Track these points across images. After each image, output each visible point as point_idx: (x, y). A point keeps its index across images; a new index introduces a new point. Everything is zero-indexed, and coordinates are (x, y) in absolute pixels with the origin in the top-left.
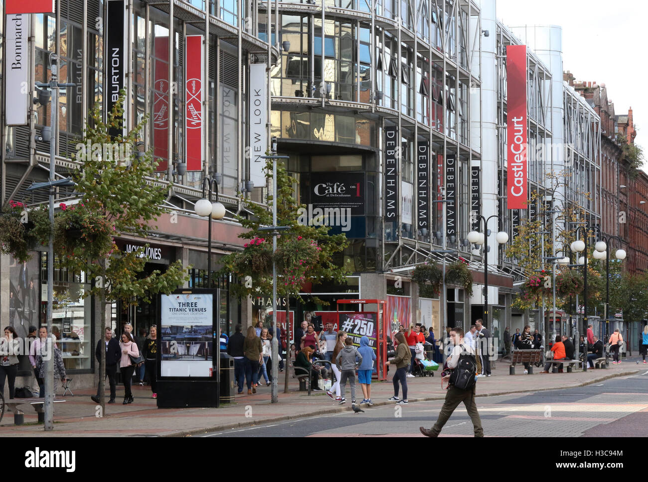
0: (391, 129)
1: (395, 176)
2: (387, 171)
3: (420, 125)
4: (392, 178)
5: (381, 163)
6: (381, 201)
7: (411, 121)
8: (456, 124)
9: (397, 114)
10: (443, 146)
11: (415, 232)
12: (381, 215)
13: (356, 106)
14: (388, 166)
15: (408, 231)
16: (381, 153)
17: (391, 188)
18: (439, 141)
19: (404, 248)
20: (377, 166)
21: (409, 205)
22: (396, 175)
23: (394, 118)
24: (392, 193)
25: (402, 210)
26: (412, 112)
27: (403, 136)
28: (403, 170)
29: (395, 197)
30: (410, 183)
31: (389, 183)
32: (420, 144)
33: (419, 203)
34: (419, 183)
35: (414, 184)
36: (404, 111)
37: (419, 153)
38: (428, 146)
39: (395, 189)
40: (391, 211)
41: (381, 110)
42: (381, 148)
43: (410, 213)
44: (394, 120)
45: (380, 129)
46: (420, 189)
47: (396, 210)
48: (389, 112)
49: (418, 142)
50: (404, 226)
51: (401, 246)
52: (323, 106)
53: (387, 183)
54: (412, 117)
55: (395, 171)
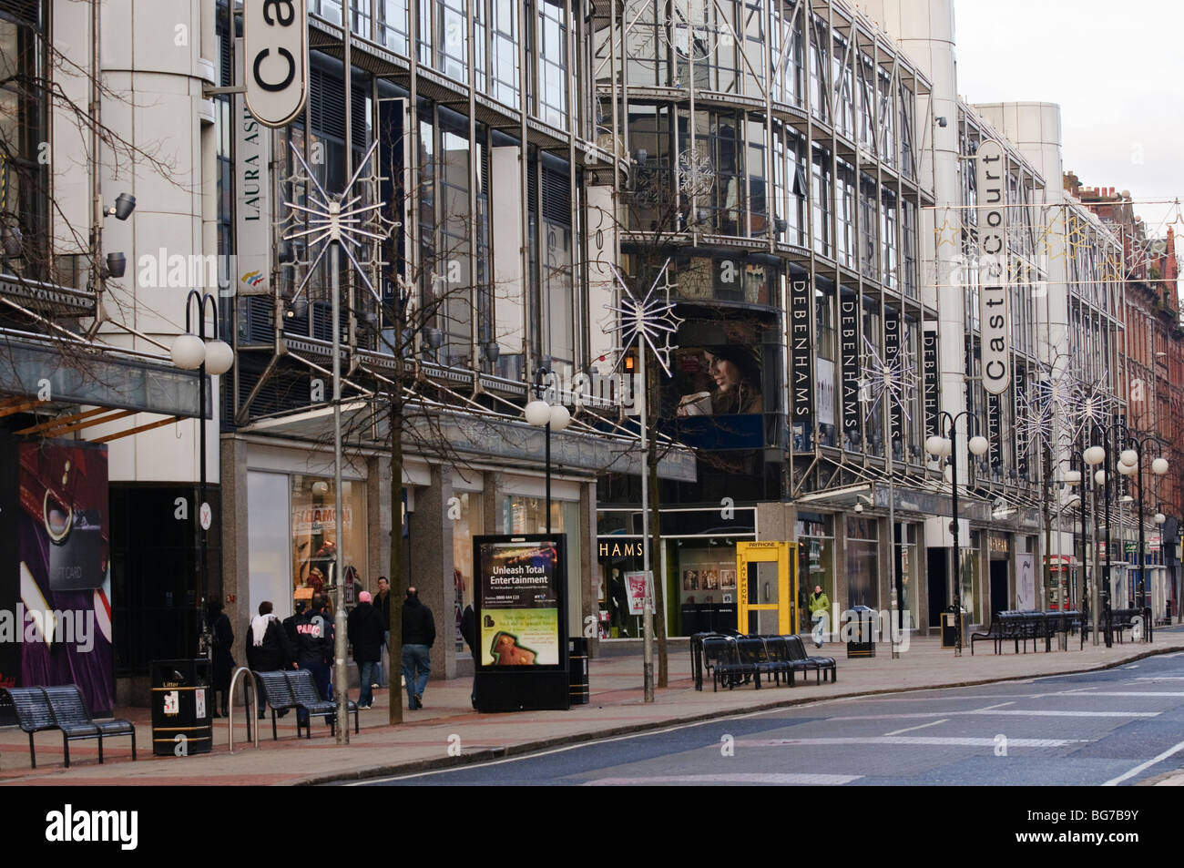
0: (798, 276)
1: (806, 352)
2: (795, 343)
3: (843, 271)
4: (803, 354)
5: (785, 331)
6: (786, 389)
7: (830, 264)
8: (898, 265)
9: (808, 254)
10: (880, 302)
11: (839, 436)
12: (786, 412)
13: (745, 244)
14: (796, 335)
15: (830, 436)
16: (784, 314)
17: (801, 369)
18: (873, 292)
19: (822, 462)
20: (778, 334)
21: (829, 395)
22: (809, 349)
23: (805, 259)
24: (803, 377)
25: (818, 402)
26: (830, 249)
27: (818, 287)
28: (819, 339)
29: (808, 383)
30: (830, 360)
31: (799, 361)
32: (844, 298)
33: (845, 391)
34: (844, 360)
35: (836, 363)
36: (818, 248)
37: (843, 314)
38: (856, 302)
39: (807, 370)
40: (802, 405)
41: (783, 248)
42: (784, 308)
43: (831, 407)
44: (805, 264)
45: (783, 277)
46: (845, 369)
47: (809, 404)
48: (796, 251)
49: (841, 296)
50: (823, 426)
51: (819, 460)
52: (695, 245)
53: (795, 361)
54: (830, 257)
55: (806, 344)
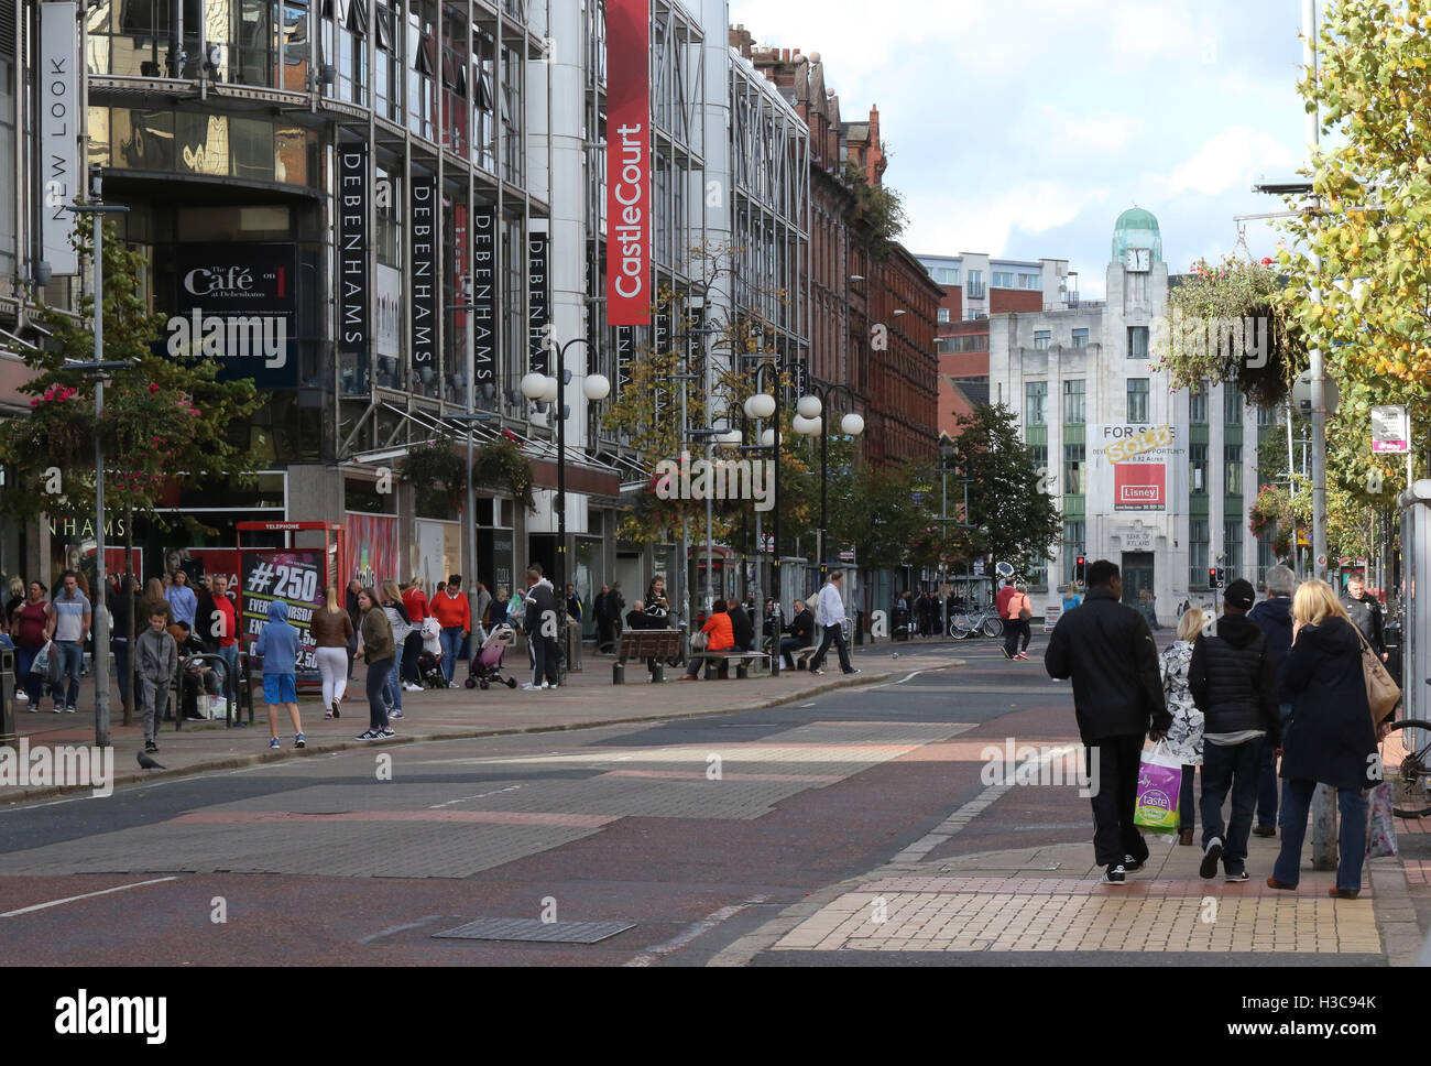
0: (352, 149)
1: (361, 253)
2: (345, 242)
3: (416, 142)
4: (356, 258)
5: (331, 223)
6: (331, 307)
7: (397, 132)
8: (495, 138)
9: (365, 116)
10: (468, 188)
11: (406, 374)
12: (331, 338)
13: (275, 98)
14: (347, 230)
15: (391, 373)
16: (330, 201)
17: (353, 278)
18: (457, 175)
19: (381, 409)
20: (322, 229)
21: (393, 315)
22: (364, 250)
23: (359, 125)
24: (355, 289)
25: (378, 326)
26: (398, 112)
27: (380, 165)
28: (380, 239)
29: (363, 299)
30: (394, 267)
31: (350, 267)
32: (416, 181)
33: (415, 312)
34: (415, 269)
35: (403, 271)
36: (381, 108)
37: (415, 203)
38: (434, 187)
39: (363, 280)
40: (353, 328)
41: (330, 106)
42: (330, 190)
43: (395, 333)
44: (360, 130)
45: (330, 148)
46: (416, 280)
47: (364, 327)
48: (349, 111)
49: (412, 179)
50: (383, 360)
51: (377, 406)
52: (204, 97)
53: (345, 267)
54: (398, 122)
55: (361, 242)
